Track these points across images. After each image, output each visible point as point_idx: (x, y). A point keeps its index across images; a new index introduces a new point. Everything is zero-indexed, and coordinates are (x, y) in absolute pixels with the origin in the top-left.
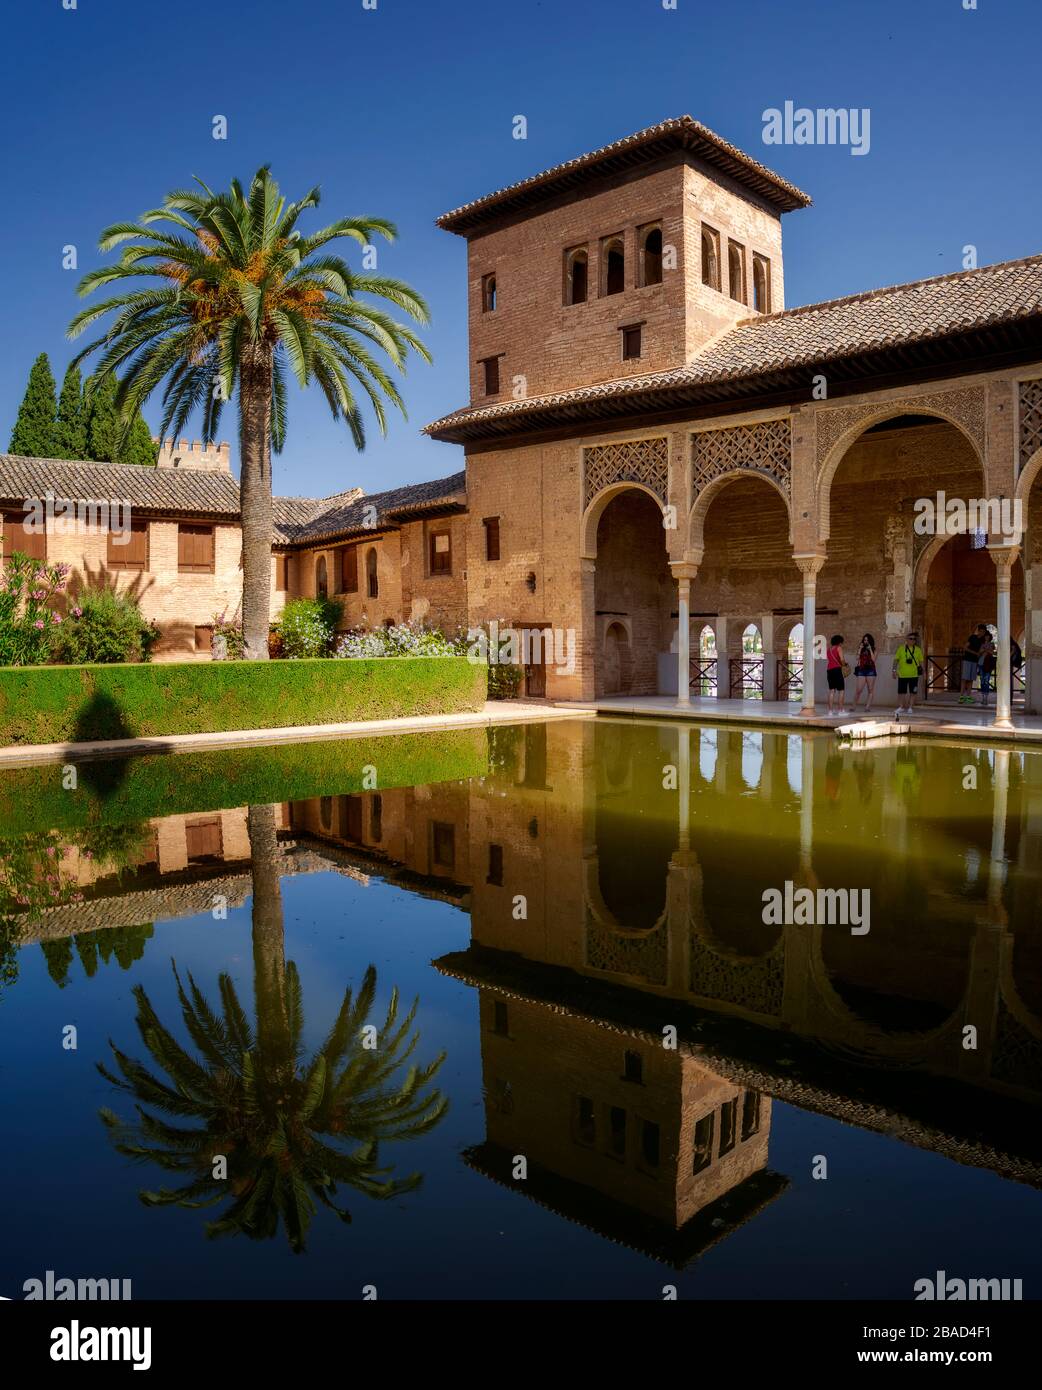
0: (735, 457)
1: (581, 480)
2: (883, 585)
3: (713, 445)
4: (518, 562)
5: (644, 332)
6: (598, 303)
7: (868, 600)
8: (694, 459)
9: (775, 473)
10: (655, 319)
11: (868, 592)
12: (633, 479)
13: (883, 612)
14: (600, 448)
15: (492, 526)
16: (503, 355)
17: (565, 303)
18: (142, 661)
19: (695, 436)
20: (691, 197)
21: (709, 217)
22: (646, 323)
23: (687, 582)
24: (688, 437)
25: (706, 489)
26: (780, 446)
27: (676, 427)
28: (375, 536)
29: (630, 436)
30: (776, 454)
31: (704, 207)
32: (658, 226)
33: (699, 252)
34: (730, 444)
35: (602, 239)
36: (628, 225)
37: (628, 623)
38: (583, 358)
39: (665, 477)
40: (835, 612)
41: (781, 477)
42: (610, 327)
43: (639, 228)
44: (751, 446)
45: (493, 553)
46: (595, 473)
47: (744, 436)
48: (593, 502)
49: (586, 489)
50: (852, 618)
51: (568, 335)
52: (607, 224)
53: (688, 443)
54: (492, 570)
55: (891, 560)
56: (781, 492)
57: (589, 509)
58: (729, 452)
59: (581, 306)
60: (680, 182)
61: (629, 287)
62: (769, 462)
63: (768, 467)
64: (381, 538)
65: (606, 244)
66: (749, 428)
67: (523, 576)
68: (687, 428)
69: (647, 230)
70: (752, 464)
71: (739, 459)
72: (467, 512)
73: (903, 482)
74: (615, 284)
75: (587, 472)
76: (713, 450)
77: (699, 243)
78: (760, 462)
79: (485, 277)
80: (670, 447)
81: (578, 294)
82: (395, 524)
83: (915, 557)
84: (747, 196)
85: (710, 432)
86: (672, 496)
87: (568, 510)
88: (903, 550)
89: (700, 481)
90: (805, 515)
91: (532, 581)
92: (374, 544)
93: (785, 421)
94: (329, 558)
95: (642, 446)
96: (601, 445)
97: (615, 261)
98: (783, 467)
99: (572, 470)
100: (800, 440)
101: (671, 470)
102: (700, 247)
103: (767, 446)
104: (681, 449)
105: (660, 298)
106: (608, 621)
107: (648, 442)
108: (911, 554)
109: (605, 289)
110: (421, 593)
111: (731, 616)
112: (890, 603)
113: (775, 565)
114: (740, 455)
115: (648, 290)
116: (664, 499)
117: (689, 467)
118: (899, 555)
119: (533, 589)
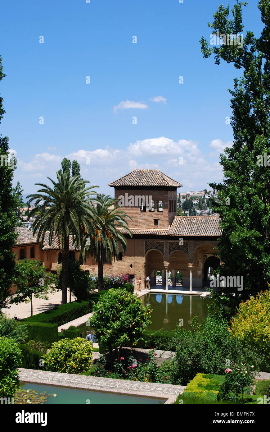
2: (197, 266)
4: (127, 262)
5: (159, 221)
7: (194, 268)
10: (161, 219)
12: (156, 249)
13: (197, 270)
17: (141, 211)
19: (169, 242)
21: (170, 198)
26: (186, 246)
27: (165, 240)
29: (156, 241)
33: (169, 207)
34: (176, 245)
36: (155, 198)
38: (145, 223)
39: (163, 249)
40: (187, 270)
41: (186, 252)
42: (152, 218)
43: (158, 200)
45: (120, 259)
46: (147, 247)
48: (147, 252)
51: (142, 218)
54: (119, 262)
56: (186, 254)
59: (145, 212)
60: (167, 194)
61: (156, 212)
62: (184, 249)
67: (129, 265)
70: (180, 249)
71: (178, 248)
75: (145, 246)
76: (173, 245)
78: (182, 249)
80: (164, 244)
81: (144, 210)
84: (173, 189)
85: (172, 242)
86: (165, 253)
87: (141, 253)
90: (190, 260)
93: (187, 242)
96: (149, 241)
99: (142, 245)
100: (190, 246)
101: (165, 248)
103: (183, 246)
104: (167, 244)
107: (159, 242)
112: (199, 268)
115: (160, 213)
116: (163, 253)
117: (168, 248)
118: (200, 261)
119: (132, 267)
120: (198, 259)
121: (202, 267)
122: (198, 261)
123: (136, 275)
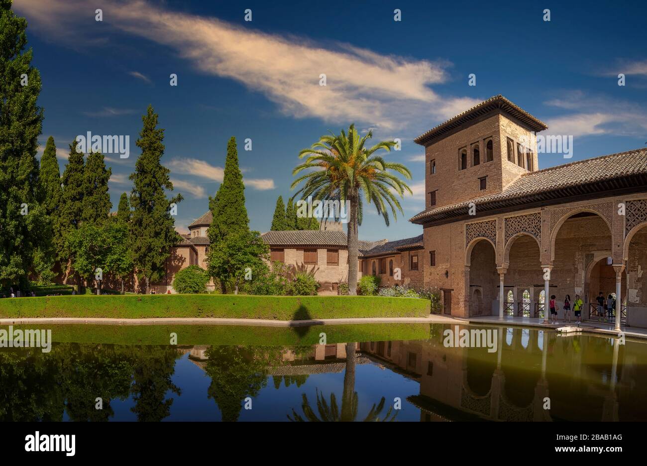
0: (521, 227)
1: (465, 237)
2: (574, 277)
3: (512, 222)
4: (441, 267)
5: (487, 180)
6: (471, 168)
7: (568, 282)
8: (506, 228)
9: (535, 234)
10: (491, 175)
11: (568, 279)
12: (484, 236)
13: (574, 286)
14: (472, 224)
15: (432, 254)
16: (437, 190)
17: (459, 170)
18: (314, 295)
19: (506, 219)
20: (502, 127)
21: (509, 134)
22: (487, 176)
23: (503, 275)
24: (504, 219)
25: (510, 240)
26: (537, 223)
27: (499, 215)
28: (392, 256)
29: (483, 219)
30: (536, 226)
31: (507, 131)
32: (491, 138)
33: (506, 148)
34: (519, 222)
35: (471, 144)
36: (480, 139)
37: (481, 289)
38: (466, 190)
39: (495, 235)
40: (556, 287)
41: (537, 235)
42: (475, 178)
43: (484, 139)
44: (527, 223)
45: (433, 263)
46: (470, 234)
47: (524, 219)
48: (469, 245)
49: (467, 240)
50: (563, 289)
51: (460, 182)
52: (473, 139)
53: (504, 222)
54: (432, 269)
55: (577, 268)
56: (537, 241)
57: (468, 248)
58: (519, 225)
59: (465, 170)
60: (498, 121)
61: (481, 163)
62: (533, 229)
63: (532, 231)
64: (394, 257)
65: (473, 146)
66: (526, 216)
67: (444, 272)
68: (503, 216)
69: (487, 140)
70: (527, 230)
71: (522, 228)
72: (424, 249)
73: (582, 238)
74: (477, 162)
75: (467, 233)
76: (512, 224)
77: (506, 145)
78: (530, 229)
79: (431, 161)
80: (497, 223)
81: (464, 166)
82: (400, 252)
83: (586, 267)
84: (523, 125)
85: (512, 218)
86: (498, 242)
87: (460, 248)
88: (581, 265)
89: (508, 237)
90: (546, 251)
91: (447, 273)
92: (392, 258)
93: (539, 213)
94: (377, 262)
95: (487, 223)
96: (473, 223)
97: (476, 152)
98: (538, 231)
99: (462, 233)
100: (544, 221)
101: (497, 232)
102: (506, 146)
103: (532, 223)
104: (501, 224)
105: (493, 166)
106: (474, 289)
107: (489, 221)
108: (584, 266)
109: (473, 164)
110: (408, 276)
111: (519, 287)
112: (577, 284)
113: (534, 269)
114: (522, 226)
115: (488, 164)
116: (495, 244)
117: (504, 231)
118: (580, 266)
119: (447, 277)
120: (577, 262)
121: (583, 278)
122: (576, 266)
123: (453, 290)
